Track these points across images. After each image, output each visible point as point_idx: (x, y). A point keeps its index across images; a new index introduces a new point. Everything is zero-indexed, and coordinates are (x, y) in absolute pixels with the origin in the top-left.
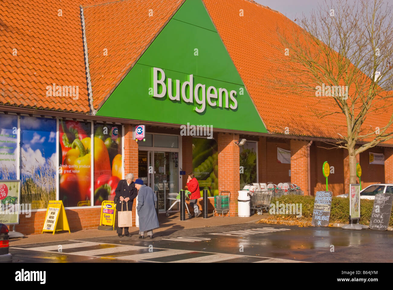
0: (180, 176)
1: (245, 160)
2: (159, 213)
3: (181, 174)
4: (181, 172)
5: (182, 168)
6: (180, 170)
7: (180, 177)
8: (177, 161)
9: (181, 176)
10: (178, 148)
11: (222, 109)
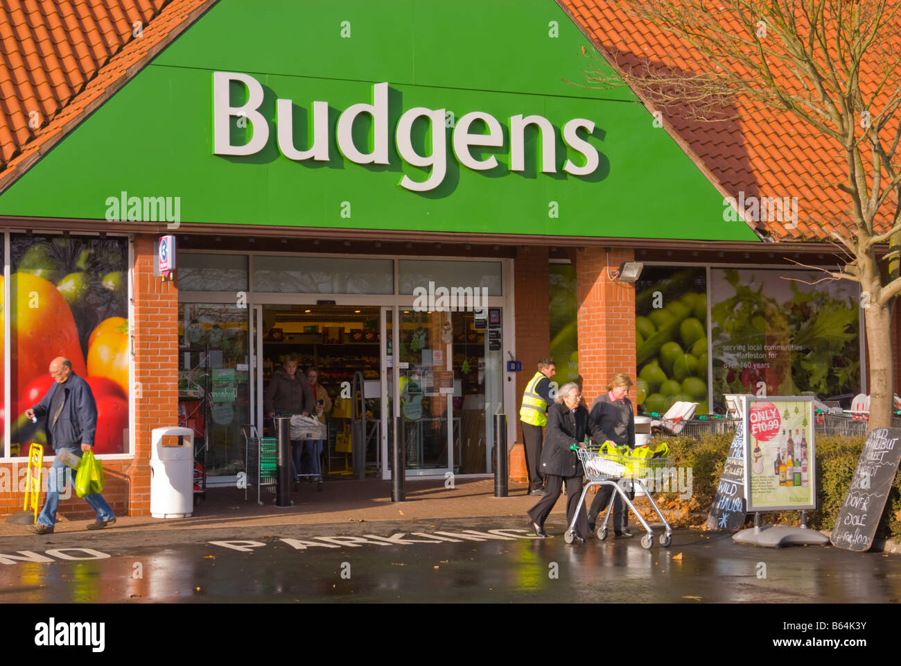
0: (507, 374)
1: (804, 326)
2: (407, 479)
3: (510, 370)
4: (509, 363)
5: (513, 352)
6: (507, 358)
7: (509, 379)
8: (497, 332)
9: (513, 375)
10: (502, 295)
11: (535, 178)
